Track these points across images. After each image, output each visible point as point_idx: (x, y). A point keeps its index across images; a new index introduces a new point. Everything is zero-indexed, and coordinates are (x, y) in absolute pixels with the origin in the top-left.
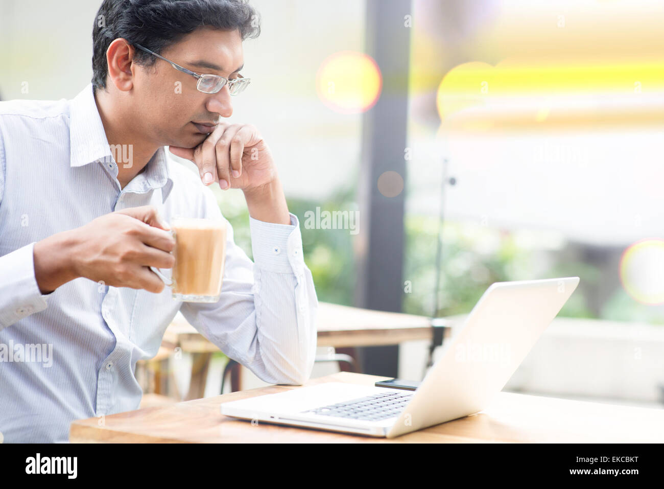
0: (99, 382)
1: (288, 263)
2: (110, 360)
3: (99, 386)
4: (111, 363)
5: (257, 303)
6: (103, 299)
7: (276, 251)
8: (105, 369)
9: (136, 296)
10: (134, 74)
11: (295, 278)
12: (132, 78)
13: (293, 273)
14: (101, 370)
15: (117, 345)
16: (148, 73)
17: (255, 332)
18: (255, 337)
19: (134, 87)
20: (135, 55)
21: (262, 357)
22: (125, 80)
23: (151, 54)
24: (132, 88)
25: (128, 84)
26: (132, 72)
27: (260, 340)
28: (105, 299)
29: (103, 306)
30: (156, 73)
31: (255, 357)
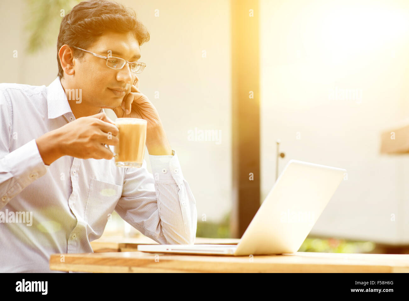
0: (68, 246)
1: (172, 177)
2: (74, 233)
3: (68, 248)
4: (75, 235)
5: (159, 203)
6: (69, 197)
7: (164, 171)
8: (72, 238)
9: (88, 197)
10: (75, 64)
11: (177, 186)
12: (74, 67)
13: (176, 184)
14: (69, 239)
15: (78, 223)
16: (81, 62)
17: (159, 221)
18: (159, 223)
19: (75, 72)
20: (74, 54)
21: (164, 234)
22: (71, 68)
23: (82, 51)
24: (74, 73)
25: (72, 71)
26: (74, 64)
27: (162, 225)
28: (70, 197)
29: (69, 201)
30: (85, 61)
31: (160, 234)
